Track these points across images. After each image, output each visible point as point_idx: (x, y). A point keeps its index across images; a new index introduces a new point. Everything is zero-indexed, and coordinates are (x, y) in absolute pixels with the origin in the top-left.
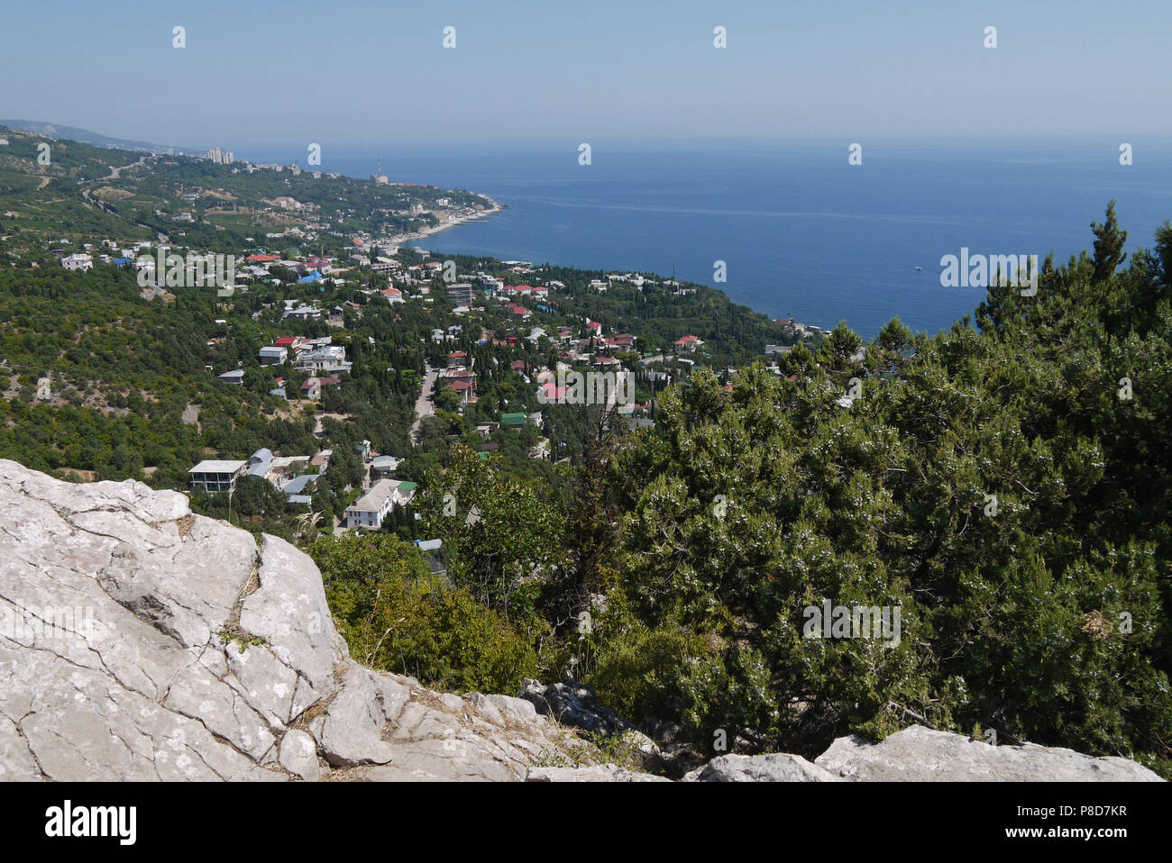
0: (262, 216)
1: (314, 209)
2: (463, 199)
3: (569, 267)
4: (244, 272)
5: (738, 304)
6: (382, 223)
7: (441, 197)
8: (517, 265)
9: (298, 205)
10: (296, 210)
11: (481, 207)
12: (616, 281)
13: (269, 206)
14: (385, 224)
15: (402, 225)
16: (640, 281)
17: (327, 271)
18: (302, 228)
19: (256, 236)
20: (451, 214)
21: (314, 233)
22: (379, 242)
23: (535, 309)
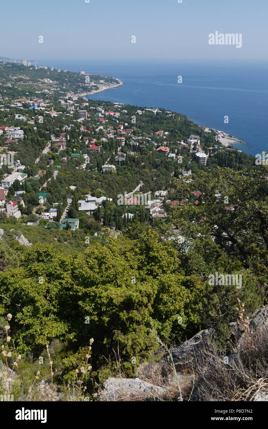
0: (36, 85)
1: (56, 83)
2: (110, 80)
3: (136, 106)
4: (14, 104)
5: (190, 120)
6: (79, 88)
7: (102, 79)
8: (117, 104)
9: (51, 81)
10: (50, 83)
11: (115, 83)
12: (149, 111)
13: (39, 81)
14: (80, 89)
15: (86, 89)
16: (155, 112)
17: (42, 105)
18: (49, 90)
19: (29, 92)
20: (104, 86)
21: (53, 92)
22: (76, 95)
23: (111, 120)
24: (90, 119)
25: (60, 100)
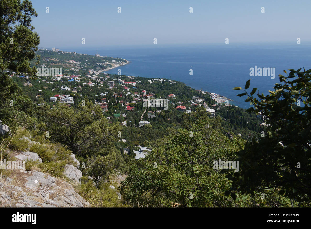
0: (65, 65)
1: (79, 63)
2: (119, 60)
4: (55, 79)
5: (187, 86)
7: (113, 60)
8: (130, 77)
9: (75, 62)
10: (74, 64)
11: (124, 62)
12: (156, 80)
13: (67, 62)
14: (98, 67)
15: (102, 67)
16: (162, 81)
17: (77, 78)
18: (75, 68)
20: (116, 64)
21: (78, 69)
22: (97, 72)
23: (131, 88)
24: (116, 88)
25: (87, 75)
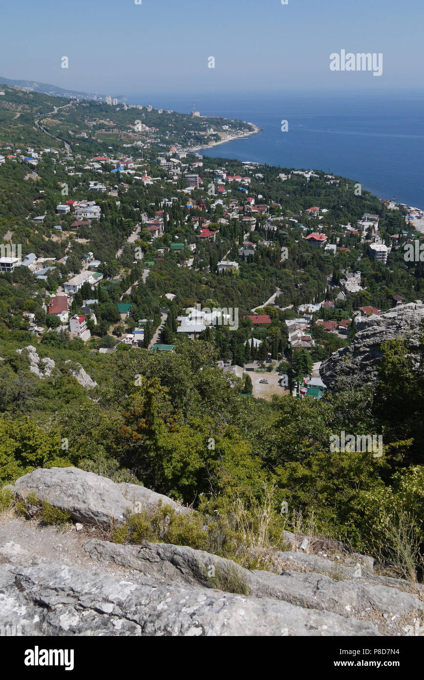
0: (124, 134)
1: (154, 131)
2: (238, 126)
3: (277, 167)
4: (89, 165)
6: (189, 139)
7: (226, 124)
8: (247, 164)
9: (147, 128)
10: (145, 131)
11: (248, 130)
12: (298, 175)
13: (129, 128)
14: (192, 140)
15: (200, 140)
16: (308, 176)
17: (131, 166)
18: (143, 142)
19: (113, 145)
20: (229, 134)
21: (149, 144)
22: (185, 150)
23: (236, 189)
24: (203, 188)
25: (159, 158)
